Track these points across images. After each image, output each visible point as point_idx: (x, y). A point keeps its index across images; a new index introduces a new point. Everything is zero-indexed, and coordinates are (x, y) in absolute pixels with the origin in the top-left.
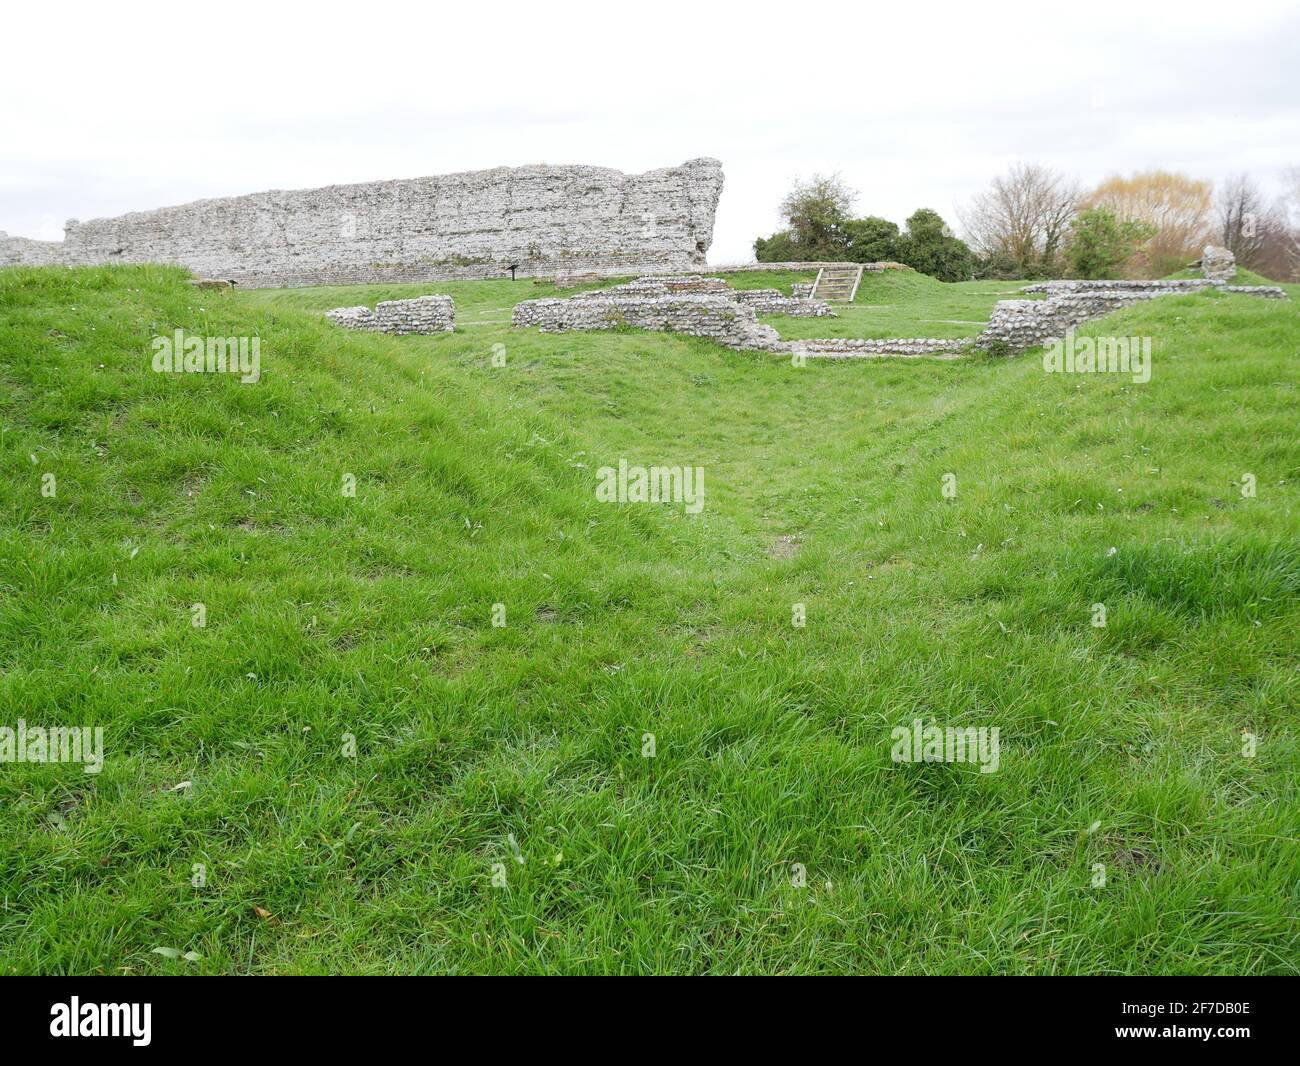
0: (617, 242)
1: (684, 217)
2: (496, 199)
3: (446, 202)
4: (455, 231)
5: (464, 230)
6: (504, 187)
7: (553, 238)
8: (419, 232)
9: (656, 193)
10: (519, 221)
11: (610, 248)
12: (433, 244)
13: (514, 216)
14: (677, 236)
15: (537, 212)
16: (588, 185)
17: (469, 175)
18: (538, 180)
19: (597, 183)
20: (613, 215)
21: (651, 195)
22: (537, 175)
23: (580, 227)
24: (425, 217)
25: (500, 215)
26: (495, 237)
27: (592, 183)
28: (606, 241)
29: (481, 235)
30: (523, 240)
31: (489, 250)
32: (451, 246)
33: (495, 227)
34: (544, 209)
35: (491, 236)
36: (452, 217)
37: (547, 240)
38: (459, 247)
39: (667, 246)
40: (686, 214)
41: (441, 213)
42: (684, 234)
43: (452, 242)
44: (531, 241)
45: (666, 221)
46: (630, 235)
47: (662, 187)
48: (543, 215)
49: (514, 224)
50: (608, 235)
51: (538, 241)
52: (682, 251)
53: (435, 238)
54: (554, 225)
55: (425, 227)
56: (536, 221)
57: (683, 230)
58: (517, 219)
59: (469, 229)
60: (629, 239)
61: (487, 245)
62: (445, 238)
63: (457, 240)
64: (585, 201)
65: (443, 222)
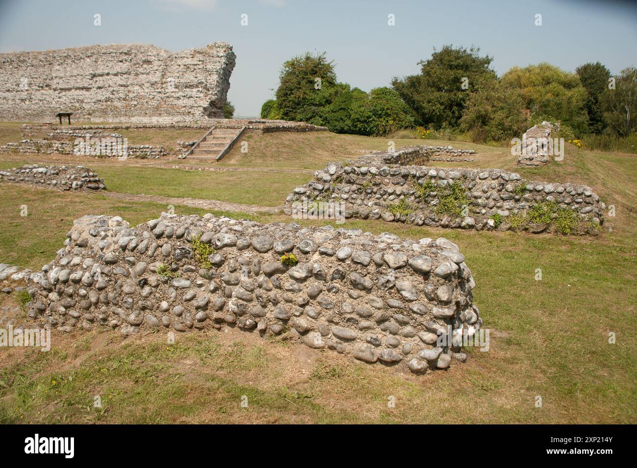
0: (159, 99)
1: (202, 83)
2: (87, 66)
3: (58, 67)
4: (62, 87)
5: (67, 87)
6: (93, 59)
7: (120, 94)
8: (42, 87)
9: (185, 65)
10: (101, 82)
11: (154, 103)
12: (50, 95)
13: (98, 79)
14: (198, 96)
15: (112, 77)
16: (144, 59)
17: (74, 50)
18: (114, 54)
19: (149, 58)
20: (158, 80)
21: (182, 67)
22: (113, 51)
23: (137, 88)
24: (45, 77)
25: (90, 77)
26: (87, 93)
27: (146, 58)
28: (154, 98)
29: (78, 91)
30: (102, 95)
31: (82, 101)
32: (60, 98)
33: (86, 85)
34: (116, 75)
35: (84, 92)
36: (61, 78)
37: (117, 95)
38: (65, 98)
39: (190, 102)
40: (203, 81)
41: (54, 75)
42: (202, 95)
43: (60, 95)
44: (107, 96)
45: (190, 85)
46: (168, 95)
47: (189, 61)
48: (116, 78)
49: (98, 84)
50: (154, 94)
51: (111, 96)
52: (200, 106)
53: (51, 92)
54: (122, 86)
55: (45, 84)
56: (110, 82)
57: (201, 92)
58: (100, 81)
59: (70, 86)
60: (168, 97)
61: (81, 98)
62: (57, 92)
63: (64, 93)
64: (141, 70)
65: (55, 81)
